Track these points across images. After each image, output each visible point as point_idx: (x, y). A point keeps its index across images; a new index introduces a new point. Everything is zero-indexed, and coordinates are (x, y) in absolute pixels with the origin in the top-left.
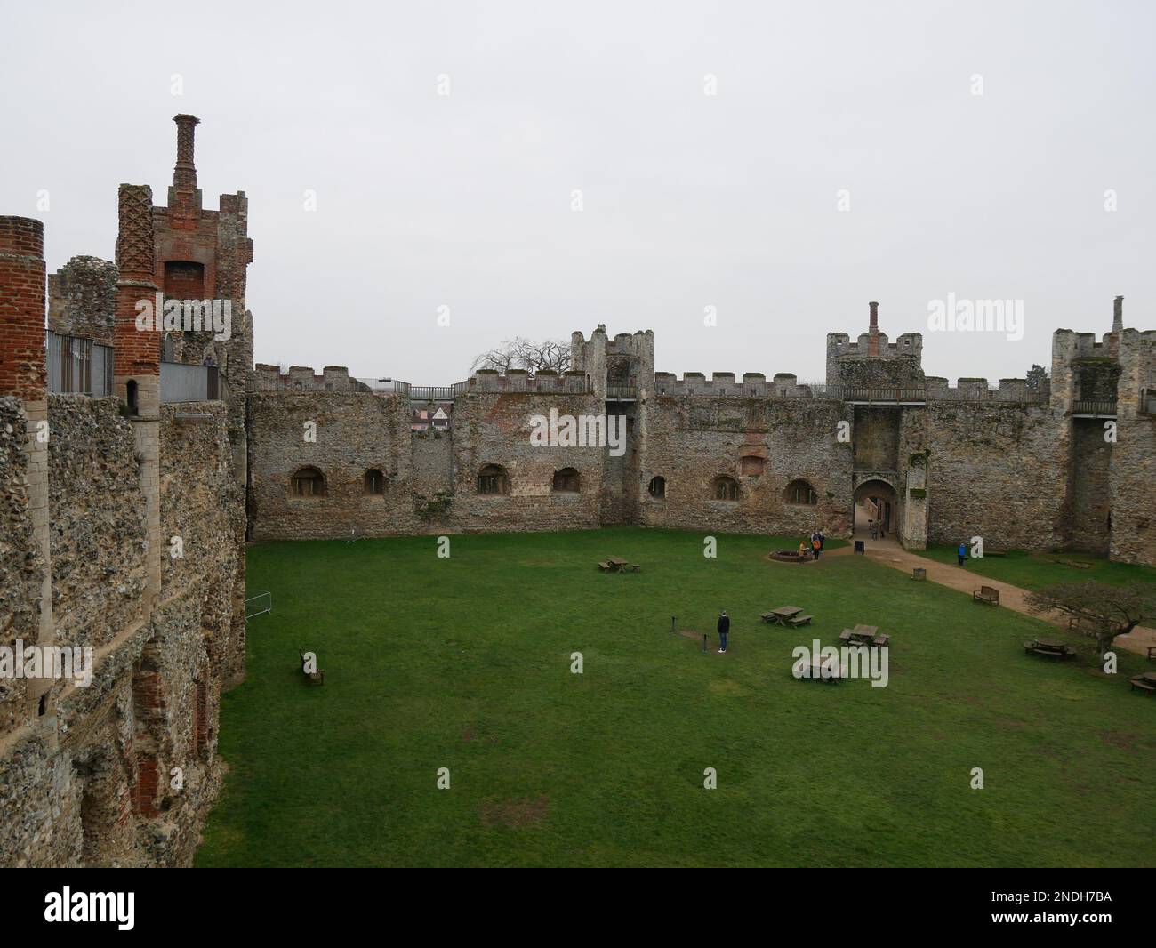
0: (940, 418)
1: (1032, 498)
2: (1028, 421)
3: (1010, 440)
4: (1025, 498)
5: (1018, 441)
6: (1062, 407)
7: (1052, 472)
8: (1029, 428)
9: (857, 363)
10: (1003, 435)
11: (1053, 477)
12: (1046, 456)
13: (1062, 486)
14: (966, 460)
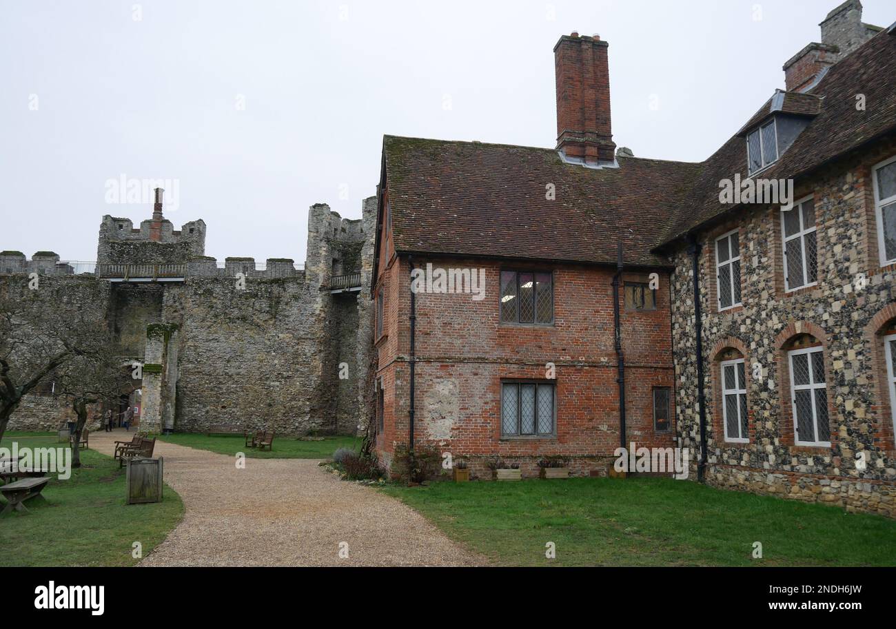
0: (196, 294)
1: (289, 377)
2: (286, 296)
3: (267, 317)
4: (282, 378)
5: (275, 318)
6: (317, 281)
7: (308, 348)
8: (287, 304)
9: (130, 245)
10: (260, 311)
11: (309, 354)
12: (302, 333)
13: (318, 363)
14: (222, 339)
